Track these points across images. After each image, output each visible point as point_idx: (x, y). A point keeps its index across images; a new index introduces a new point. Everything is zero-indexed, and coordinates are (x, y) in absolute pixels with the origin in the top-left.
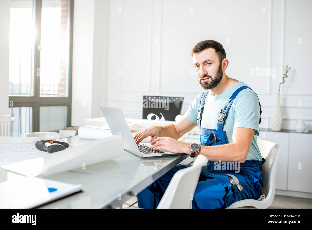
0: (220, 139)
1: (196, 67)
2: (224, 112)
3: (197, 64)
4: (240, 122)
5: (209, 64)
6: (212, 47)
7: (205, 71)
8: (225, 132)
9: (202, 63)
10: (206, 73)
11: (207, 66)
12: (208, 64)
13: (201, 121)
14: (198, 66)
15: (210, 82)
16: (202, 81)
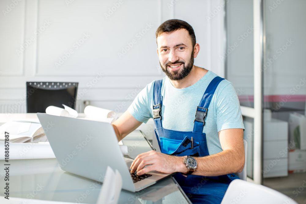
0: (198, 143)
1: (162, 51)
2: (202, 110)
3: (166, 47)
4: (229, 122)
5: (182, 48)
6: (184, 28)
7: (176, 57)
8: (205, 134)
9: (173, 47)
10: (178, 59)
11: (179, 51)
12: (180, 49)
13: (161, 120)
14: (166, 50)
15: (182, 70)
16: (170, 70)
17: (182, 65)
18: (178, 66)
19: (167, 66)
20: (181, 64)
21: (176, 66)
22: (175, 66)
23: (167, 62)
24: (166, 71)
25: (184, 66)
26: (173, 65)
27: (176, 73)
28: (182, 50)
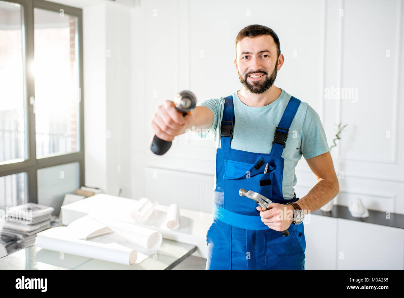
1: (242, 58)
5: (266, 56)
6: (270, 35)
9: (256, 53)
13: (231, 139)
14: (247, 57)
15: (263, 81)
16: (250, 80)
17: (265, 76)
18: (260, 76)
19: (247, 76)
20: (263, 75)
21: (258, 76)
22: (256, 75)
23: (248, 71)
24: (245, 82)
25: (267, 77)
26: (254, 74)
27: (256, 84)
28: (265, 59)
